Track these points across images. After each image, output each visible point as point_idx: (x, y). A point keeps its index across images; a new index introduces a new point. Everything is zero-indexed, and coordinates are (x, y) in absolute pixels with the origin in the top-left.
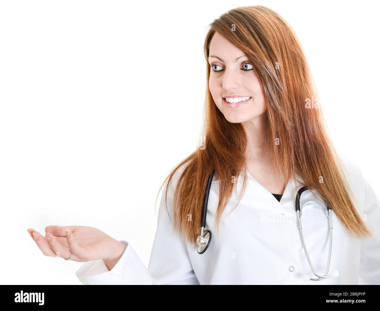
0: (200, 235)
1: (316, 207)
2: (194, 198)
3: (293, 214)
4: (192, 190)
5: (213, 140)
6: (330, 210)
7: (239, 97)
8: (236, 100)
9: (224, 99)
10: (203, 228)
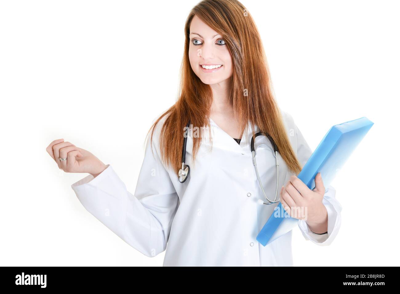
0: (181, 169)
1: (266, 149)
2: (176, 141)
3: (250, 154)
4: (175, 135)
5: (187, 97)
6: (276, 152)
7: (213, 65)
8: (211, 67)
9: (201, 66)
10: (183, 163)
